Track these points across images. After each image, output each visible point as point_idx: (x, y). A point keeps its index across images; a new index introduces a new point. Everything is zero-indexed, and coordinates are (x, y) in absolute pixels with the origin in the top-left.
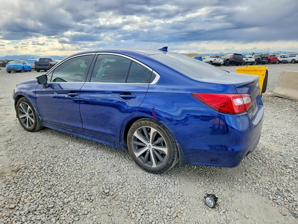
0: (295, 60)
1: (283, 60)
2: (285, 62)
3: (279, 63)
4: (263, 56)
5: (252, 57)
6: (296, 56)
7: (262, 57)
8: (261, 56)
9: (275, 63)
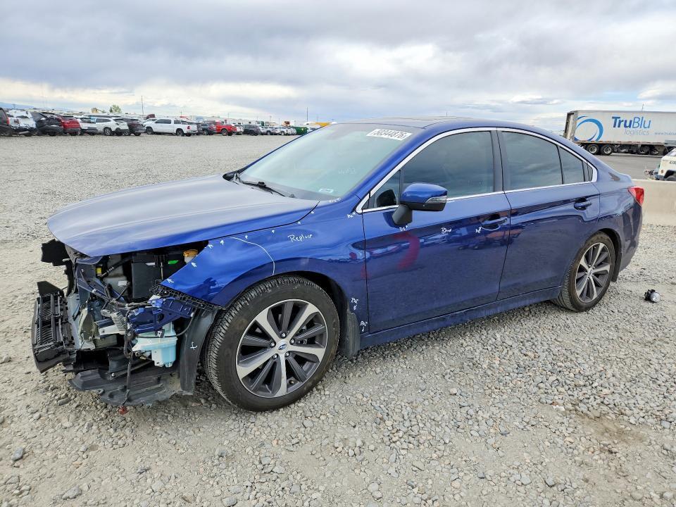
0: (110, 129)
1: (89, 129)
2: (92, 133)
3: (81, 135)
4: (49, 116)
5: (26, 117)
6: (109, 121)
7: (48, 119)
8: (45, 117)
9: (74, 134)
